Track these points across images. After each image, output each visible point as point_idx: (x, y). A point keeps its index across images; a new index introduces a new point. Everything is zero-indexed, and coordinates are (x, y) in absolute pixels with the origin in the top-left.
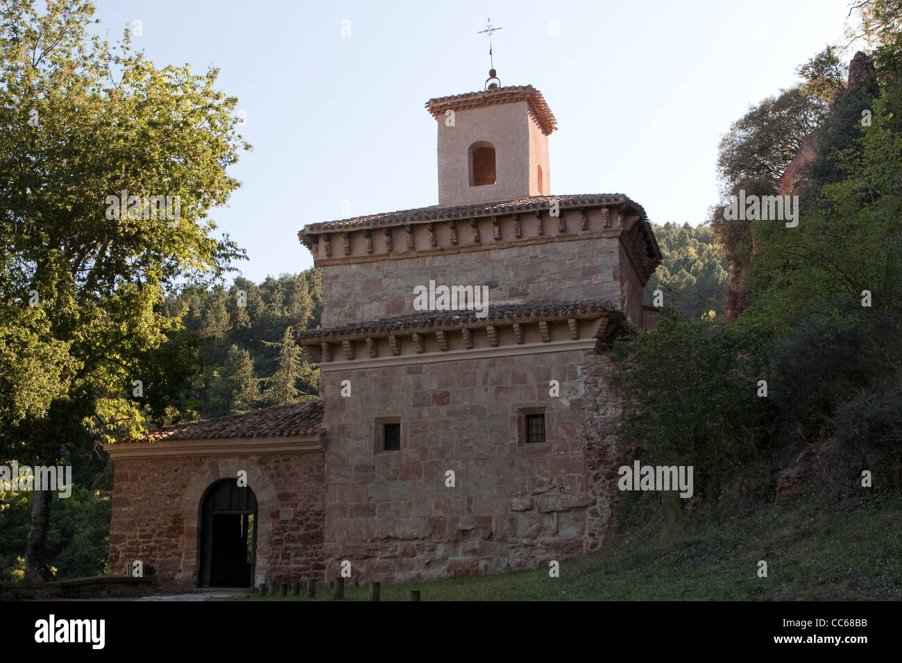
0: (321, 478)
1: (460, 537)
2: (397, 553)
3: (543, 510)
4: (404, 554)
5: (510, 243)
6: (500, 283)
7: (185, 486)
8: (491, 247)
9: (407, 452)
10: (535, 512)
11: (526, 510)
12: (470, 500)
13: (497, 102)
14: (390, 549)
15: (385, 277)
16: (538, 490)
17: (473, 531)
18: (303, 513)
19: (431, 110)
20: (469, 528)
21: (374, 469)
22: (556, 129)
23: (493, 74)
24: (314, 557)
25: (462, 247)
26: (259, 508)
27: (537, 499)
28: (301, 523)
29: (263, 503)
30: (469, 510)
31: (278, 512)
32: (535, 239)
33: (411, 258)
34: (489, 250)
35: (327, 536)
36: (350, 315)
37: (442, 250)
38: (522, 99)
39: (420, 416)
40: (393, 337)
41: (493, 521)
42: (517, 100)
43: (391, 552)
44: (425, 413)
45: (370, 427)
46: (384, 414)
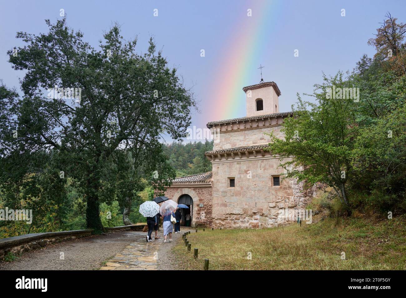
0: (211, 195)
1: (253, 214)
2: (234, 219)
3: (279, 207)
4: (236, 219)
5: (267, 126)
6: (265, 138)
7: (173, 196)
8: (262, 127)
9: (237, 188)
10: (277, 208)
11: (274, 207)
12: (256, 203)
13: (264, 87)
14: (232, 217)
15: (231, 137)
16: (278, 201)
17: (257, 213)
18: (206, 205)
19: (244, 91)
20: (256, 212)
21: (227, 193)
22: (281, 95)
23: (262, 80)
24: (209, 219)
25: (253, 128)
26: (194, 203)
27: (278, 204)
28: (205, 208)
29: (195, 202)
30: (256, 206)
31: (199, 204)
32: (275, 125)
33: (239, 131)
34: (261, 128)
35: (213, 212)
36: (221, 148)
37: (248, 129)
38: (271, 86)
39: (241, 177)
40: (232, 153)
41: (264, 210)
42: (269, 86)
43: (232, 218)
44: (242, 176)
45: (226, 180)
46: (230, 176)
